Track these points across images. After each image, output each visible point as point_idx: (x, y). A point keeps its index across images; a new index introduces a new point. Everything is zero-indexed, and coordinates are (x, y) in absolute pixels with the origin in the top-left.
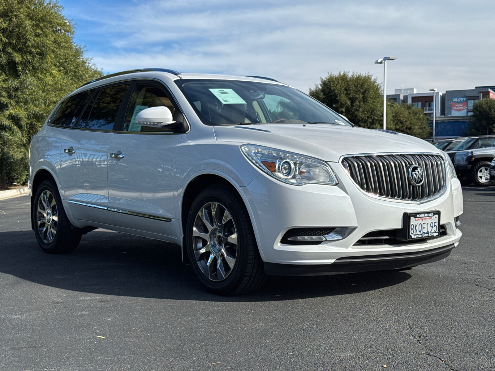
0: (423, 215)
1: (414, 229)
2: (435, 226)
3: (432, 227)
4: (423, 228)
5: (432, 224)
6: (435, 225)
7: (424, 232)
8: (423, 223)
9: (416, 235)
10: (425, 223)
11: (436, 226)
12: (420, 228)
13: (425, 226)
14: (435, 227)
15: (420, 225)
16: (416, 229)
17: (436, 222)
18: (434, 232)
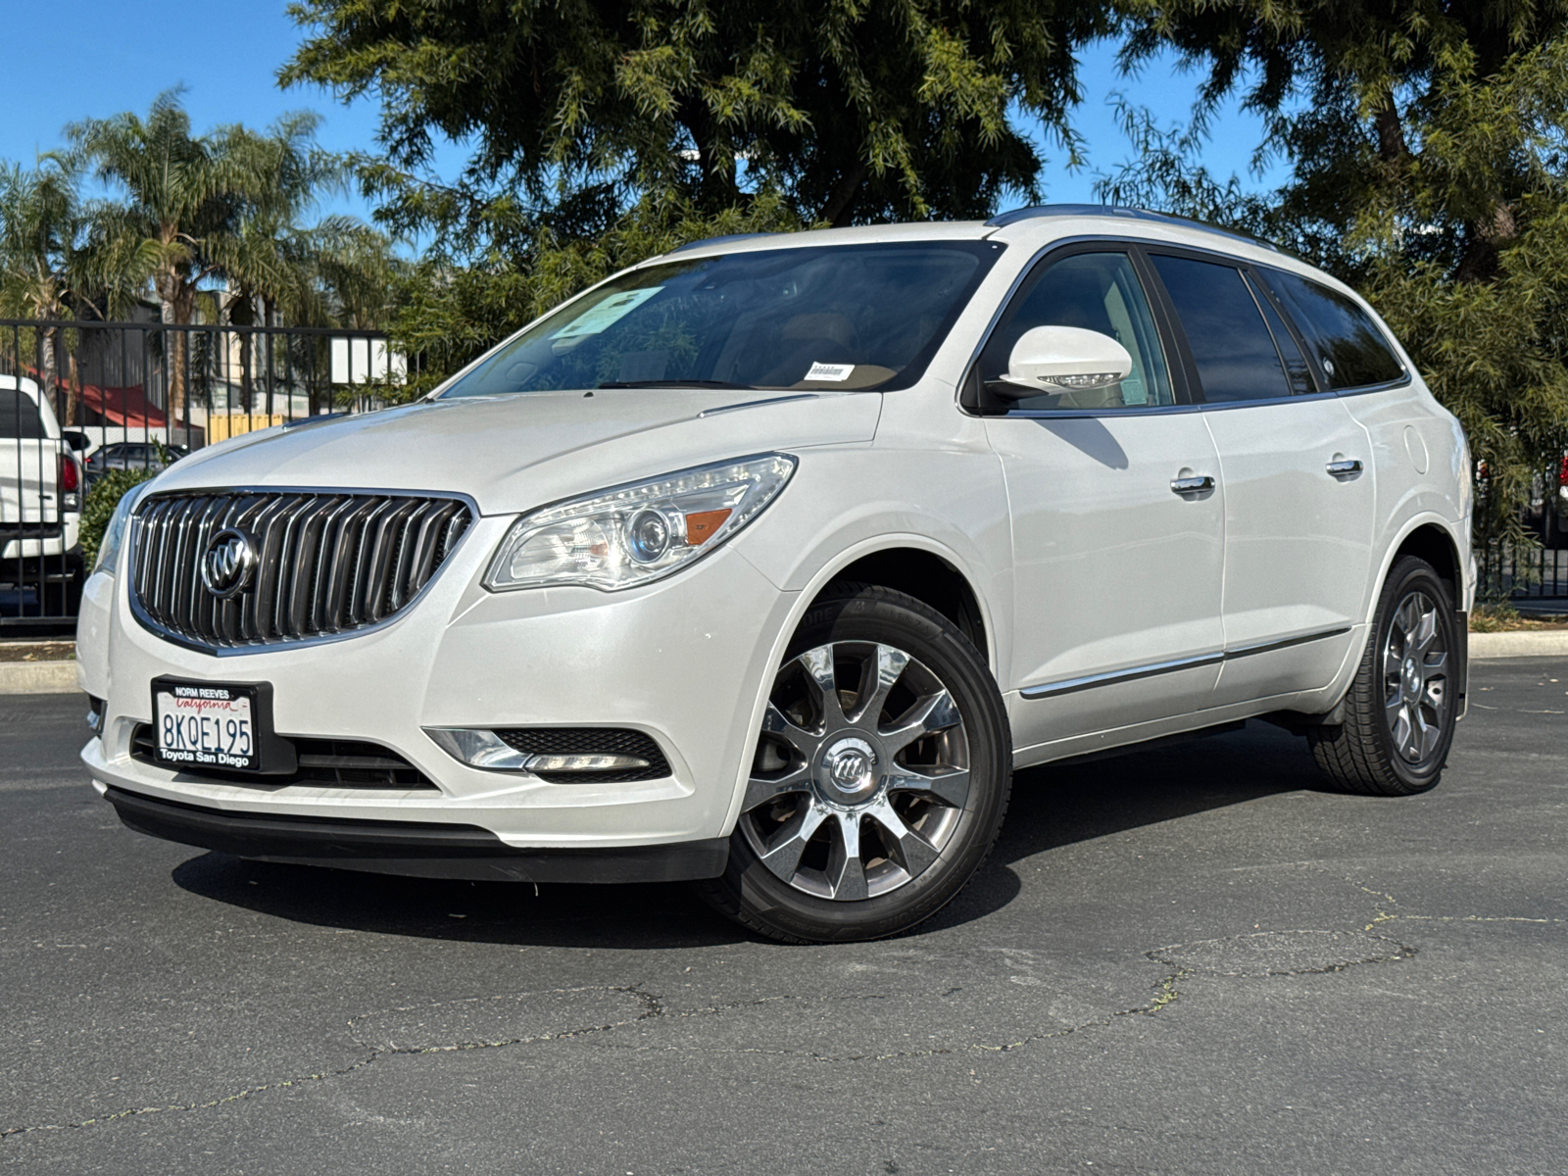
0: (193, 692)
1: (175, 731)
2: (243, 734)
3: (234, 736)
4: (204, 734)
5: (231, 725)
6: (244, 730)
7: (206, 745)
8: (203, 719)
9: (175, 751)
10: (208, 719)
11: (245, 734)
12: (193, 732)
13: (208, 727)
14: (244, 737)
15: (193, 722)
16: (179, 732)
17: (246, 722)
18: (240, 753)
